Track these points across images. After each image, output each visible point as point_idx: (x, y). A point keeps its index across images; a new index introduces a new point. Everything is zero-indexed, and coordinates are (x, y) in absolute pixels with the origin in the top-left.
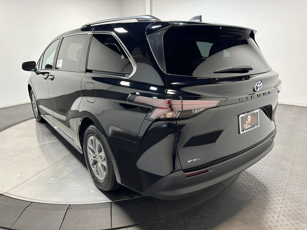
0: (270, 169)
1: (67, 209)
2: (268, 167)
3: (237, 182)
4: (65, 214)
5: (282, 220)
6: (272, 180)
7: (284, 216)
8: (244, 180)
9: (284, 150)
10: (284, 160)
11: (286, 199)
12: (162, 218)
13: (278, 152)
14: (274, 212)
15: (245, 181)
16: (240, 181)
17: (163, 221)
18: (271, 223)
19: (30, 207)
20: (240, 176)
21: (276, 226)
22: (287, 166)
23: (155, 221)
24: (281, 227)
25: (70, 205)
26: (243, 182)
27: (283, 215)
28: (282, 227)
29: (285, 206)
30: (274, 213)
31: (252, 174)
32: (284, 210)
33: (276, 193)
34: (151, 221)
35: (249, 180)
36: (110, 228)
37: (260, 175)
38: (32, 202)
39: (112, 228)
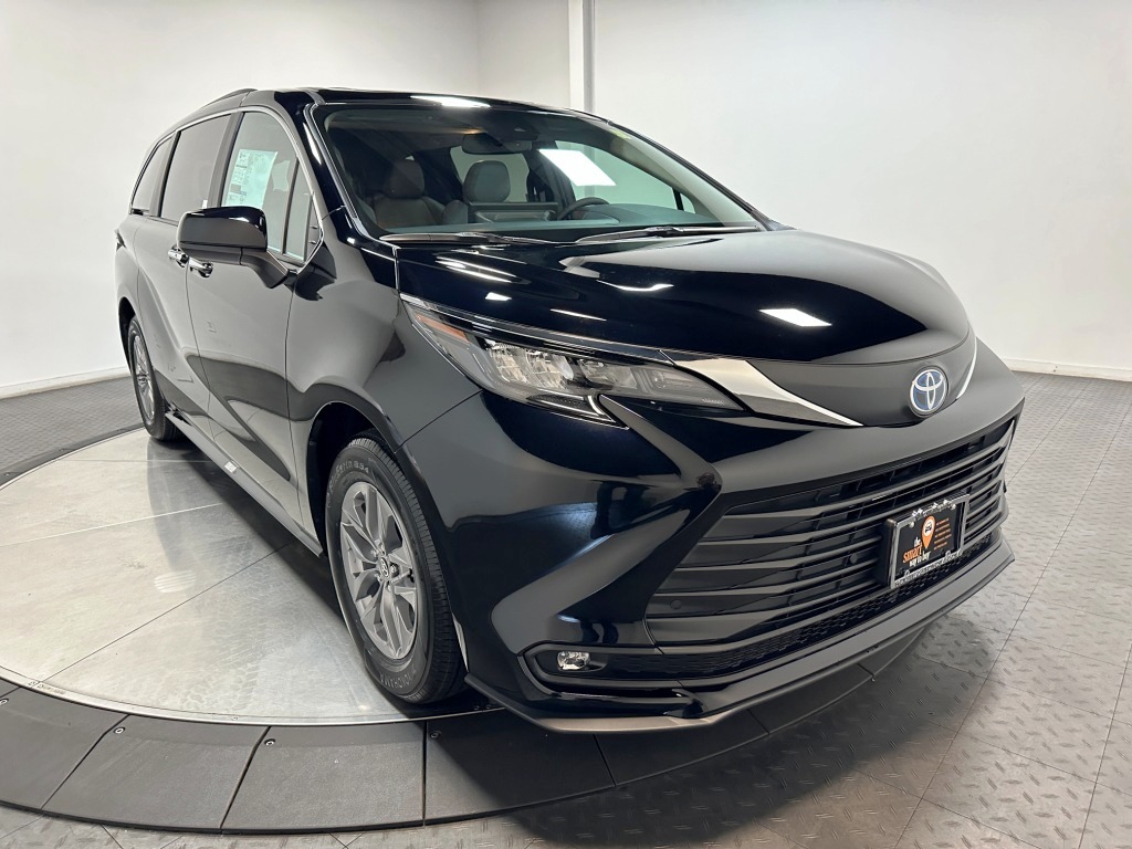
0: (1053, 613)
1: (257, 740)
2: (1043, 607)
3: (918, 658)
4: (247, 761)
5: (1108, 807)
6: (1062, 653)
7: (1118, 791)
8: (949, 653)
9: (1108, 544)
10: (1108, 581)
11: (1123, 726)
12: (624, 788)
13: (1081, 551)
14: (1074, 775)
15: (953, 656)
16: (933, 655)
17: (628, 797)
18: (1063, 817)
19: (119, 732)
20: (933, 637)
21: (1084, 831)
22: (1119, 600)
23: (595, 795)
24: (1104, 834)
25: (270, 727)
26: (945, 659)
27: (1113, 789)
28: (1110, 832)
29: (1120, 754)
30: (1075, 780)
31: (981, 629)
32: (1116, 770)
33: (1081, 702)
34: (579, 796)
35: (967, 653)
36: (421, 818)
37: (1014, 633)
38: (129, 714)
39: (428, 817)
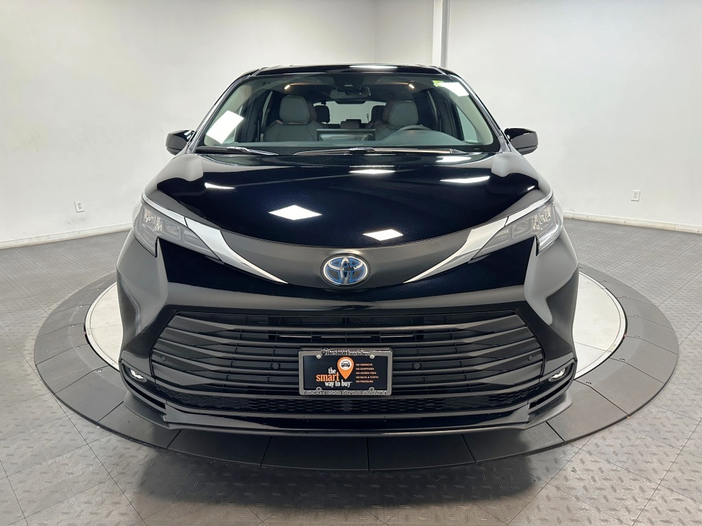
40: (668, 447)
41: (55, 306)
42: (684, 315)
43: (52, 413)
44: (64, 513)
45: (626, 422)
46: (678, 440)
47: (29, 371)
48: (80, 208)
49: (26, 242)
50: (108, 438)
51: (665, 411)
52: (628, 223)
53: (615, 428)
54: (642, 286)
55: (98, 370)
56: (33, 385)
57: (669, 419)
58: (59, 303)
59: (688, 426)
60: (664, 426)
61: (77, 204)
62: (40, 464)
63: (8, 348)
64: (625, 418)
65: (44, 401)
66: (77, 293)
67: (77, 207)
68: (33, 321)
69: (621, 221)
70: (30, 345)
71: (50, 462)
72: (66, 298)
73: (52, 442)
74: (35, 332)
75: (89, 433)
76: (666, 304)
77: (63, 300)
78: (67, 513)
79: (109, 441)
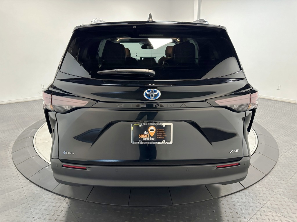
12: (175, 206)
17: (175, 208)
40: (259, 204)
41: (26, 128)
42: (286, 143)
43: (13, 173)
44: (6, 215)
45: (243, 191)
46: (264, 201)
47: (9, 155)
48: (44, 87)
49: (22, 100)
50: (31, 185)
51: (262, 187)
52: (275, 99)
53: (238, 193)
54: (272, 129)
55: (33, 157)
56: (8, 161)
57: (263, 191)
58: (27, 127)
59: (270, 195)
60: (260, 194)
61: (42, 85)
62: (3, 194)
63: (3, 145)
64: (244, 189)
65: (11, 168)
66: (35, 123)
67: (43, 86)
68: (16, 135)
69: (272, 98)
70: (12, 145)
71: (6, 194)
72: (31, 125)
73: (9, 186)
74: (15, 139)
75: (24, 183)
76: (279, 138)
77: (29, 126)
78: (7, 215)
79: (31, 186)
